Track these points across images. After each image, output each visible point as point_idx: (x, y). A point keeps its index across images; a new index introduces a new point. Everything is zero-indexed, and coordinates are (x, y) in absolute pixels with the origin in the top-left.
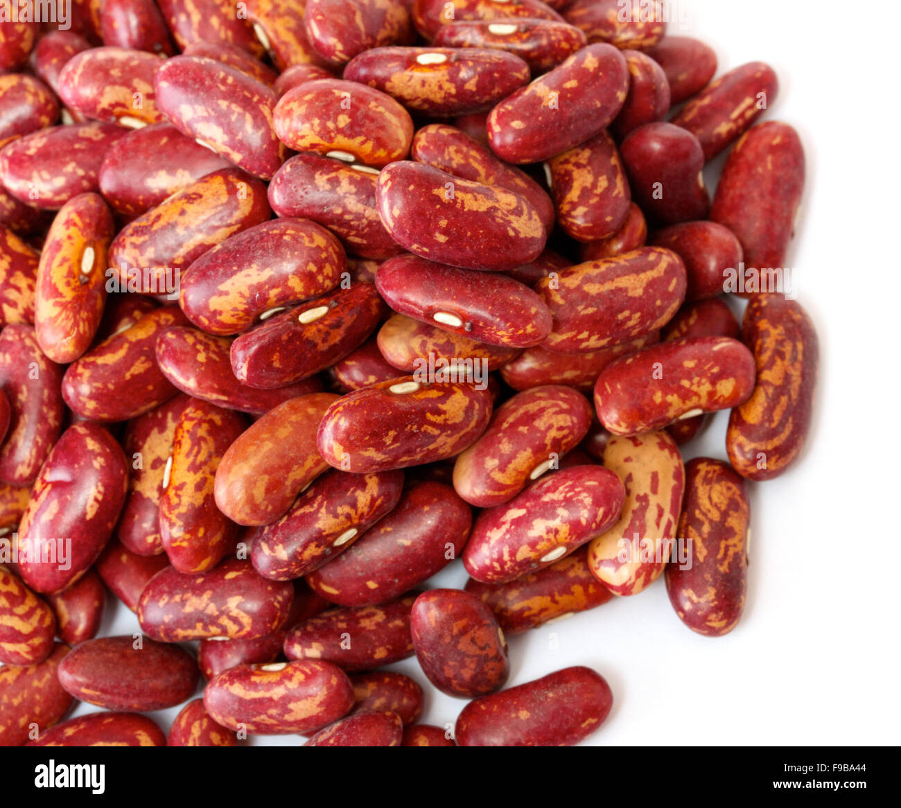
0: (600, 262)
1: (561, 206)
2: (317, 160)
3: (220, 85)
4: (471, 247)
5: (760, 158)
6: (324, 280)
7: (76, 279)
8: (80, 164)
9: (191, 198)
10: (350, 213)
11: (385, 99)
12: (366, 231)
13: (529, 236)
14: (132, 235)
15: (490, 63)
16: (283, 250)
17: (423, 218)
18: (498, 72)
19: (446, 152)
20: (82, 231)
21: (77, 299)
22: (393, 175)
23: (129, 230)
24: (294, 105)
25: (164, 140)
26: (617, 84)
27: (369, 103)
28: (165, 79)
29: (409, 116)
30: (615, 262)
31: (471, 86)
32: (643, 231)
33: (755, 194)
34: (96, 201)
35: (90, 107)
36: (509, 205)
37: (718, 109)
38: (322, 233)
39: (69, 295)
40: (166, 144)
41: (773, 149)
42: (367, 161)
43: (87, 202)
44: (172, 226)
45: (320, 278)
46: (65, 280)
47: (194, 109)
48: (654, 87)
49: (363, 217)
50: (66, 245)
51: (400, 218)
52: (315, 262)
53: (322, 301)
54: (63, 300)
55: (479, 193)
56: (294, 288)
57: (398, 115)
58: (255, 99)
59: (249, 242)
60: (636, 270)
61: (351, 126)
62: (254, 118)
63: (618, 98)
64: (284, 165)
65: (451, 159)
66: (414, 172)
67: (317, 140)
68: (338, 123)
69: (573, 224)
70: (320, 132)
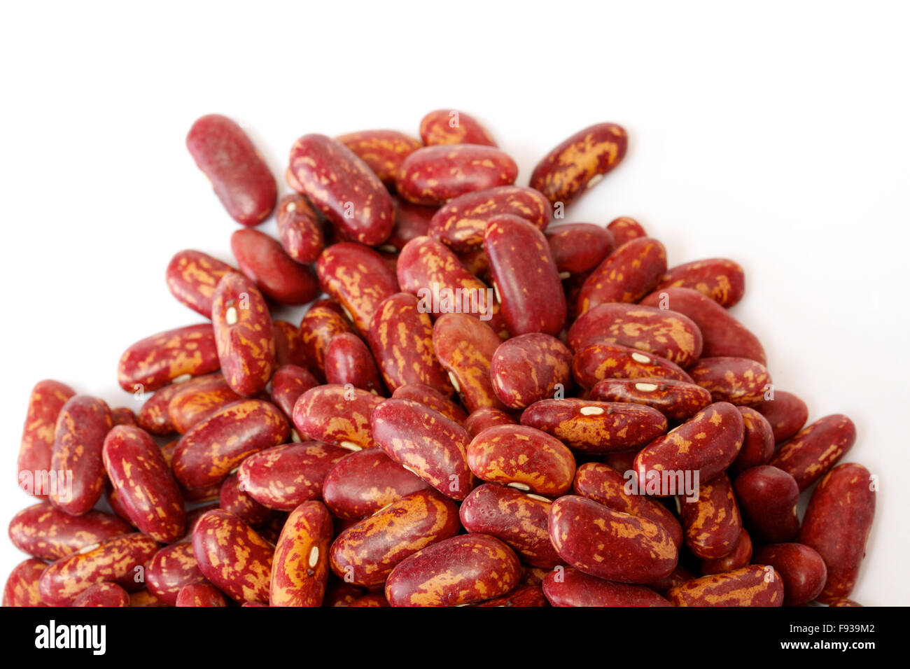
0: (718, 577)
1: (689, 531)
2: (500, 489)
3: (424, 425)
4: (622, 566)
5: (841, 494)
6: (503, 585)
7: (305, 572)
8: (307, 477)
9: (398, 512)
10: (525, 532)
11: (555, 443)
12: (536, 546)
13: (666, 558)
14: (350, 539)
15: (638, 417)
16: (472, 560)
17: (585, 542)
18: (644, 424)
19: (602, 487)
20: (310, 533)
21: (304, 588)
22: (563, 507)
23: (347, 534)
24: (484, 445)
25: (377, 463)
26: (736, 436)
27: (543, 446)
28: (381, 417)
29: (573, 456)
30: (730, 578)
31: (622, 433)
32: (750, 551)
33: (837, 523)
34: (320, 509)
35: (319, 432)
36: (652, 533)
37: (809, 452)
38: (503, 548)
39: (299, 585)
40: (377, 466)
41: (851, 487)
42: (539, 490)
43: (314, 509)
44: (382, 534)
45: (500, 584)
46: (296, 573)
47: (403, 442)
48: (763, 438)
49: (535, 536)
50: (297, 543)
51: (567, 541)
52: (497, 571)
53: (500, 601)
54: (295, 589)
55: (629, 523)
56: (479, 590)
57: (565, 455)
58: (452, 437)
59: (445, 552)
60: (746, 584)
61: (529, 463)
62: (451, 452)
63: (736, 447)
64: (474, 491)
65: (605, 492)
66: (580, 506)
67: (501, 473)
68: (519, 461)
69: (697, 545)
70: (504, 468)
